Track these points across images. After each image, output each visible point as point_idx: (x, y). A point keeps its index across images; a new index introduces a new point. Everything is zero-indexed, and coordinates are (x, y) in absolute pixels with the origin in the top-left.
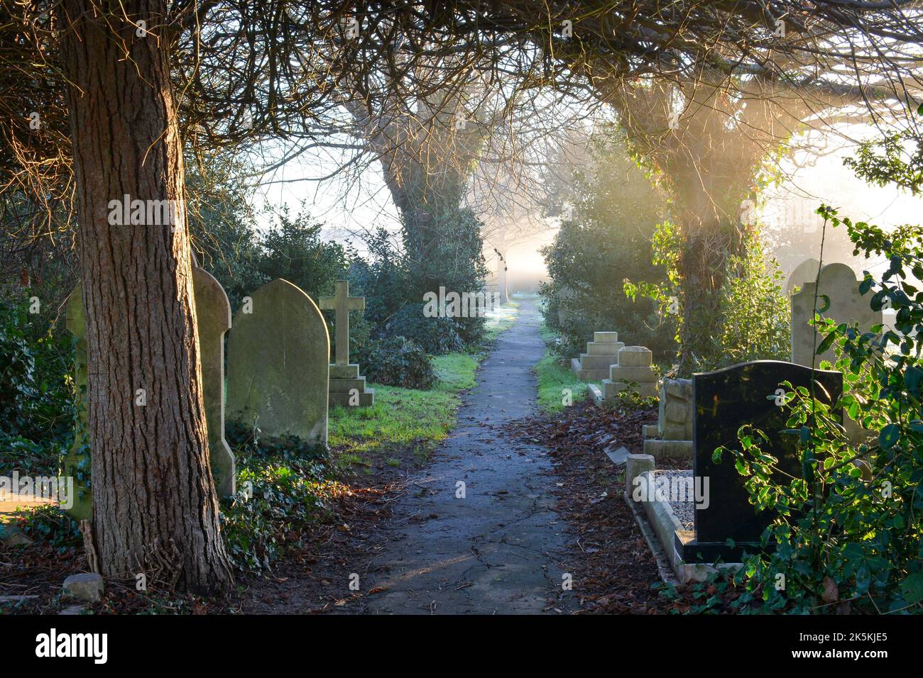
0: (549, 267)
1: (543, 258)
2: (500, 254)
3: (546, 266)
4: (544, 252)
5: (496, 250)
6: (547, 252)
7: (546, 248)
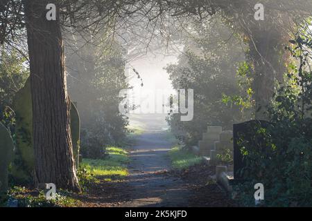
0: (173, 83)
1: (168, 75)
2: (137, 73)
3: (171, 81)
4: (169, 69)
5: (134, 70)
6: (172, 70)
7: (171, 66)
